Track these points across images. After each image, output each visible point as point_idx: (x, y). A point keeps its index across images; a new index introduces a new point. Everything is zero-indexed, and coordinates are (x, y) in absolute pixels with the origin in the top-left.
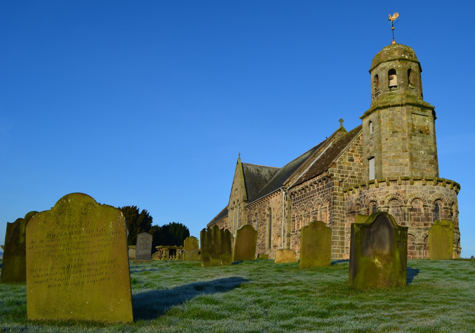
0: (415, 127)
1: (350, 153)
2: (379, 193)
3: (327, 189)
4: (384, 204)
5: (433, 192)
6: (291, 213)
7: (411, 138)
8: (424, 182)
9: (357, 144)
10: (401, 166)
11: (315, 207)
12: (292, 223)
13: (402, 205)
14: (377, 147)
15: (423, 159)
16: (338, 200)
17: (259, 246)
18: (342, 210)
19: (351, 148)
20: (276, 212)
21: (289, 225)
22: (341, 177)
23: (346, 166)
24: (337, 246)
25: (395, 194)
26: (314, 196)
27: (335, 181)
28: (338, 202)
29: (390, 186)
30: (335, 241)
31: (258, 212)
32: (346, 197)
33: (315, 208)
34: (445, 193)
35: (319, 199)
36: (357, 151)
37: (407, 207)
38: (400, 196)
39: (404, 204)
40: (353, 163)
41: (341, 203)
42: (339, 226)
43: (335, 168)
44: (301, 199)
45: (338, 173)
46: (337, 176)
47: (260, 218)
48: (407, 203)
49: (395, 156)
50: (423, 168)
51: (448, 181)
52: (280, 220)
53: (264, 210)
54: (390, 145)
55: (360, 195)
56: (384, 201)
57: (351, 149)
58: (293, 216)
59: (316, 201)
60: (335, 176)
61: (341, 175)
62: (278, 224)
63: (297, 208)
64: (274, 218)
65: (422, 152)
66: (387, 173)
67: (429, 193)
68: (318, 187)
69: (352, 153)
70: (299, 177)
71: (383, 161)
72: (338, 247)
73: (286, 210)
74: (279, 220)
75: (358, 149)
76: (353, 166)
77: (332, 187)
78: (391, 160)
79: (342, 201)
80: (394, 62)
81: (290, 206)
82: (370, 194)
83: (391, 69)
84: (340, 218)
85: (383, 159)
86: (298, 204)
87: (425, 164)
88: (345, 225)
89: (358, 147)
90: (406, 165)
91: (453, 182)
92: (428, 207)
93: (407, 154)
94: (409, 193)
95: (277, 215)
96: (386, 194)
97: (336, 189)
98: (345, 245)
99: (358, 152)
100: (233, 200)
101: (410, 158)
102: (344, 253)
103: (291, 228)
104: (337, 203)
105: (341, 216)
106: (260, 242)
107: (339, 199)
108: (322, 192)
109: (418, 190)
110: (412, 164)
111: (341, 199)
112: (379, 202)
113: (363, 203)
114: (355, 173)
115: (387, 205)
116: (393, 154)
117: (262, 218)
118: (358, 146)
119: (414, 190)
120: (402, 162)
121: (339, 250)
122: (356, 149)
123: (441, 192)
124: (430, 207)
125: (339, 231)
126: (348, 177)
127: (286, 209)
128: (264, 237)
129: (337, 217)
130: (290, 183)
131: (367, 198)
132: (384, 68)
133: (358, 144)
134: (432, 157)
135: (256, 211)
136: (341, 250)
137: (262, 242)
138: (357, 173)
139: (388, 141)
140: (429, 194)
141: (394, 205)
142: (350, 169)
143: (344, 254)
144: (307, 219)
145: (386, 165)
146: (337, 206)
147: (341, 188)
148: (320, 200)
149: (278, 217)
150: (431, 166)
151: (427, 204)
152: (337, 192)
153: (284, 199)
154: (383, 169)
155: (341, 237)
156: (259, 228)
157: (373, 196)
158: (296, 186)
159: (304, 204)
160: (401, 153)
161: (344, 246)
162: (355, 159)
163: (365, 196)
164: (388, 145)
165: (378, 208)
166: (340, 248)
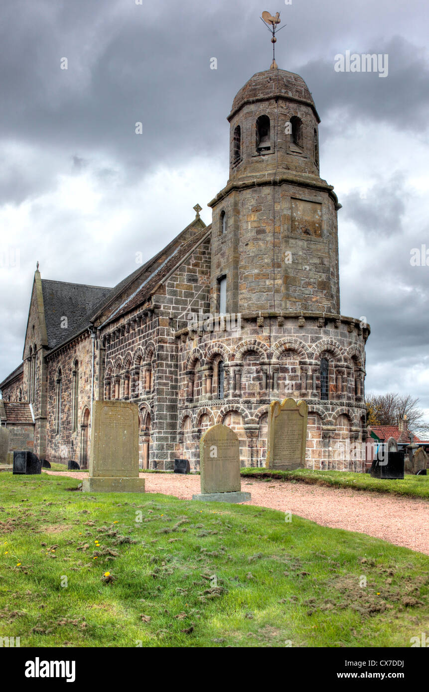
0: (296, 223)
1: (191, 267)
2: (227, 340)
3: (151, 331)
4: (235, 359)
5: (318, 338)
6: (104, 370)
7: (287, 242)
8: (302, 321)
9: (204, 252)
10: (268, 293)
11: (135, 362)
12: (106, 388)
13: (264, 362)
14: (231, 258)
15: (307, 280)
16: (167, 351)
17: (63, 425)
18: (173, 369)
19: (193, 259)
20: (85, 368)
21: (101, 391)
22: (173, 311)
23: (183, 291)
24: (163, 431)
25: (253, 342)
26: (133, 342)
27: (161, 317)
28: (167, 355)
29: (246, 329)
30: (161, 422)
31: (61, 367)
32: (181, 346)
33: (136, 364)
34: (338, 340)
35: (140, 348)
36: (205, 265)
37: (271, 366)
38: (260, 345)
39: (266, 360)
40: (195, 285)
41: (172, 356)
42: (168, 397)
43: (162, 295)
44: (117, 347)
45: (167, 303)
46: (167, 309)
47: (64, 377)
48: (272, 358)
49: (258, 275)
50: (306, 296)
51: (345, 319)
52: (89, 381)
53: (69, 364)
54: (252, 254)
55: (199, 344)
56: (234, 355)
57: (193, 261)
58: (107, 376)
59: (136, 352)
60: (162, 309)
61: (173, 307)
62: (86, 389)
63: (112, 362)
64: (81, 378)
65: (306, 267)
66: (246, 305)
67: (309, 341)
68: (139, 328)
69: (195, 268)
70: (119, 307)
71: (239, 284)
72: (165, 433)
73: (96, 365)
74: (87, 381)
75: (206, 261)
76: (196, 291)
77: (157, 328)
78: (252, 282)
79: (174, 353)
80: (267, 103)
81: (102, 359)
82: (214, 342)
83: (263, 116)
84: (169, 382)
85: (239, 280)
86: (114, 355)
87: (310, 289)
88: (178, 394)
89: (206, 258)
90: (277, 291)
91: (354, 321)
92: (307, 366)
93: (279, 272)
94: (276, 341)
95: (85, 372)
96: (238, 343)
97: (164, 332)
98: (178, 427)
99: (207, 265)
100: (30, 345)
101: (284, 279)
102: (176, 442)
103: (104, 396)
104: (164, 357)
105: (172, 378)
106: (65, 419)
107: (169, 350)
108: (144, 337)
109: (291, 336)
110: (287, 289)
111: (173, 350)
112: (226, 357)
113: (203, 358)
114: (200, 303)
115: (239, 362)
116: (256, 271)
117: (67, 377)
118: (206, 256)
119: (285, 336)
120: (270, 286)
121: (167, 438)
122: (203, 261)
123: (332, 338)
124: (310, 364)
125: (167, 405)
126: (187, 309)
127: (95, 363)
128: (69, 410)
129: (164, 381)
130: (104, 318)
131: (209, 349)
132: (250, 113)
133: (206, 251)
134: (323, 277)
135: (59, 365)
136: (171, 437)
137: (67, 419)
138: (203, 302)
139: (249, 247)
140: (311, 342)
141: (251, 362)
142: (192, 295)
143: (176, 444)
144: (124, 382)
145: (244, 291)
146: (164, 362)
147: (173, 330)
148: (142, 350)
149: (86, 376)
150: (322, 292)
151: (307, 360)
152: (166, 337)
153: (94, 346)
154: (240, 297)
155: (172, 415)
156: (63, 393)
157: (217, 345)
158: (111, 325)
159: (120, 356)
160: (269, 270)
161: (176, 429)
162: (200, 279)
163: (206, 345)
164: (249, 254)
165: (225, 367)
166: (168, 434)
